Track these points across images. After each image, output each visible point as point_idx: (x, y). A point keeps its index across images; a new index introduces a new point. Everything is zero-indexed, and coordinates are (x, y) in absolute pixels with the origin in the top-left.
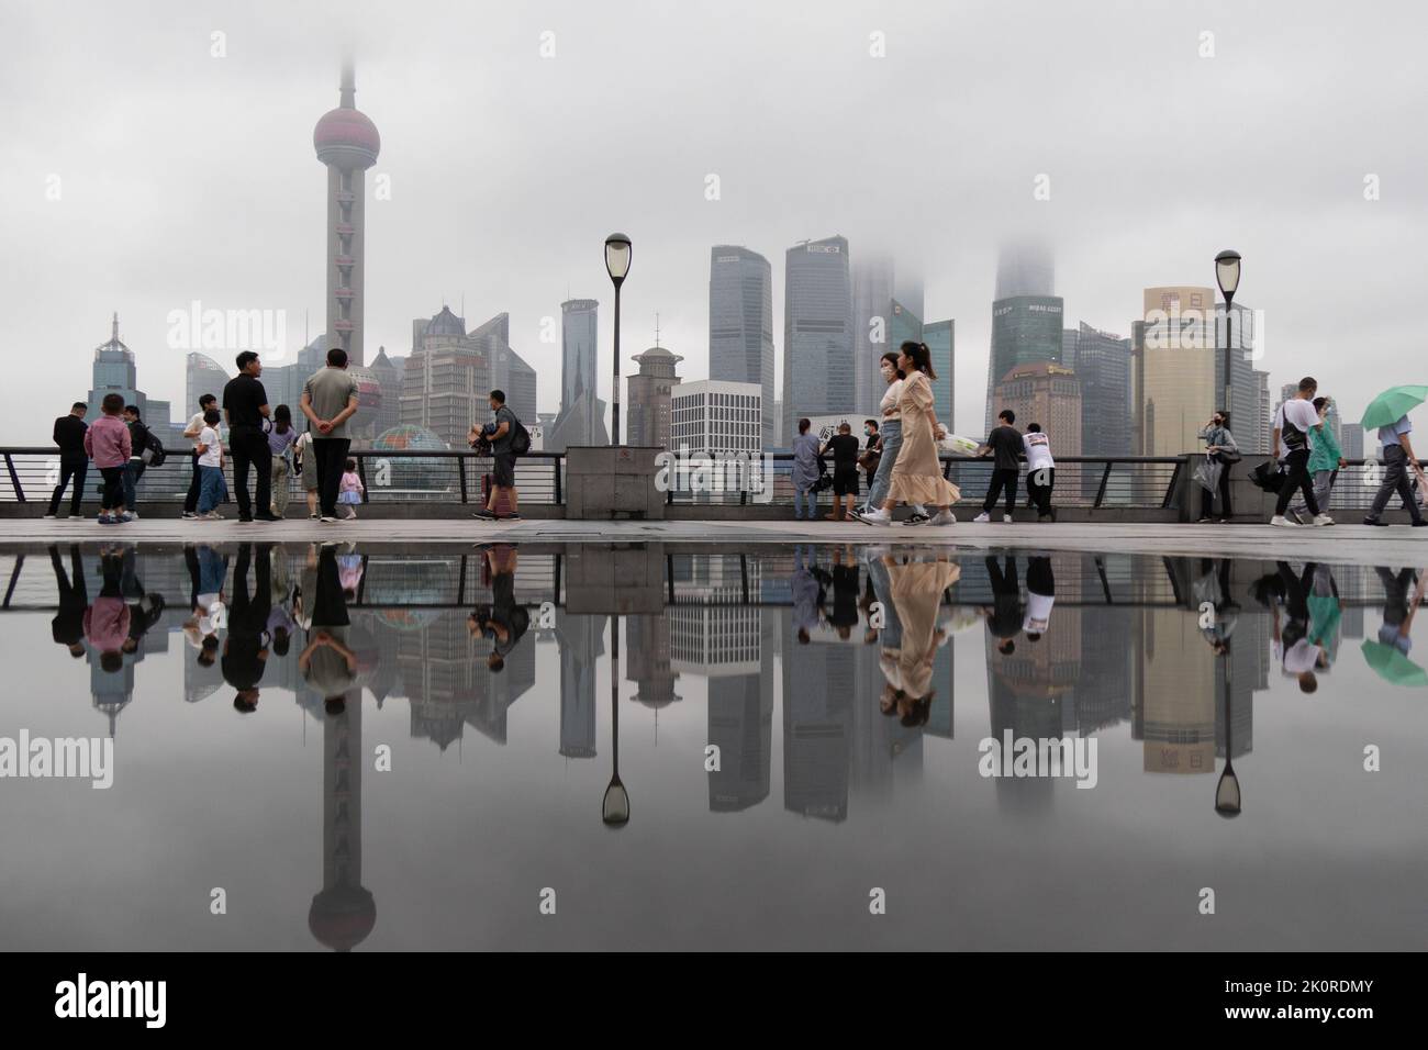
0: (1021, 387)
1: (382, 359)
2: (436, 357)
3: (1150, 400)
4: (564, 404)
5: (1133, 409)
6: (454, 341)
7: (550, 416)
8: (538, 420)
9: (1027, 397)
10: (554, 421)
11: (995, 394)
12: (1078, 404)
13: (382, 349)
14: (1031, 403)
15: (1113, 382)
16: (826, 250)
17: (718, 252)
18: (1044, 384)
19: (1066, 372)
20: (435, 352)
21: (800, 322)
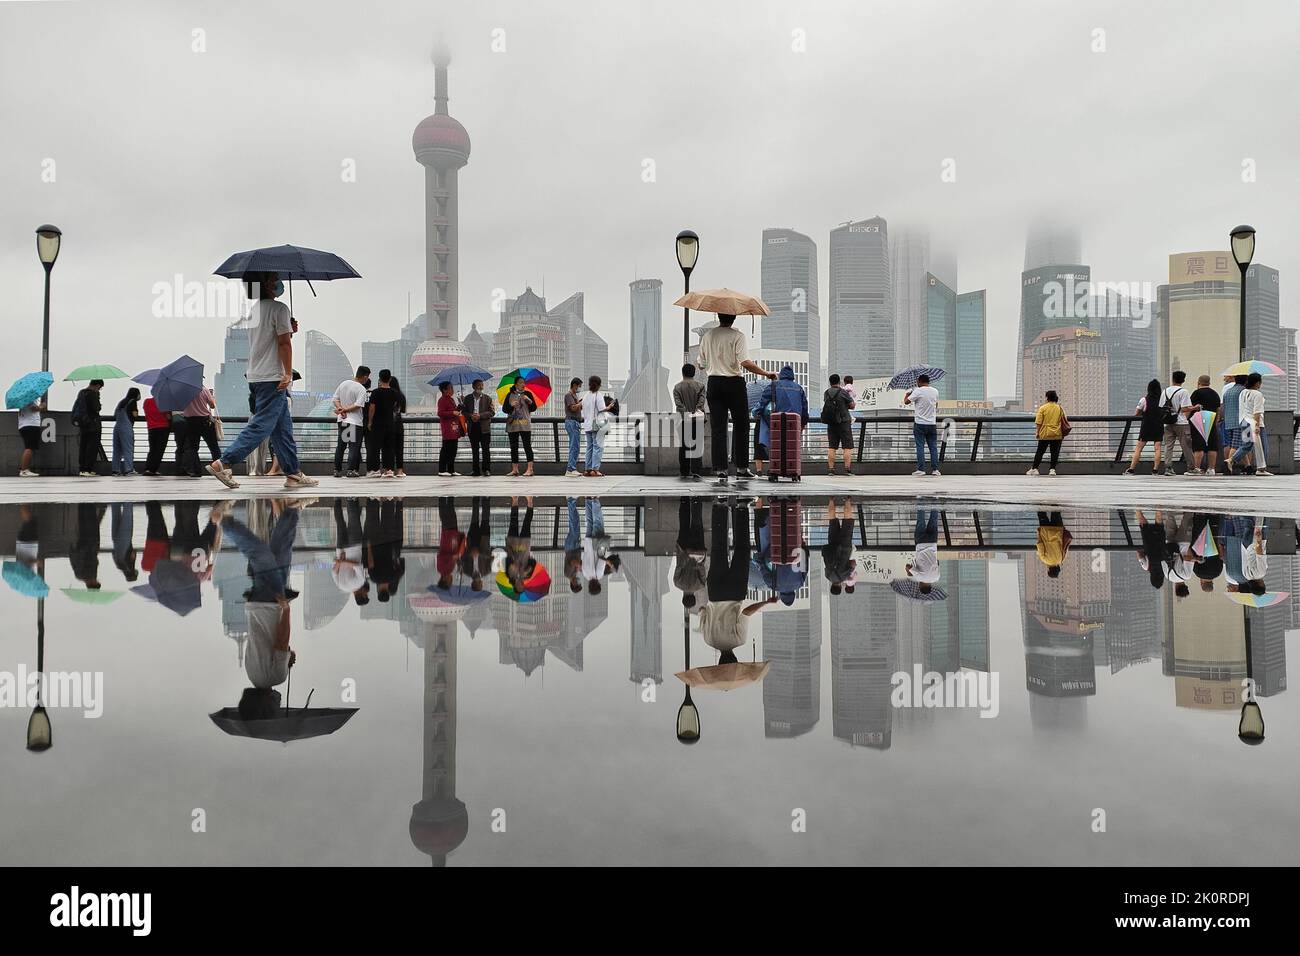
0: (1049, 350)
1: (474, 335)
2: (521, 332)
3: (1176, 358)
4: (633, 371)
5: (1159, 367)
6: (536, 318)
7: (620, 382)
8: (610, 386)
9: (1055, 359)
10: (624, 387)
11: (1024, 357)
12: (1105, 364)
13: (474, 326)
14: (1059, 364)
15: (1140, 343)
16: (867, 230)
17: (768, 235)
18: (1071, 346)
19: (1092, 335)
20: (519, 328)
21: (842, 296)
